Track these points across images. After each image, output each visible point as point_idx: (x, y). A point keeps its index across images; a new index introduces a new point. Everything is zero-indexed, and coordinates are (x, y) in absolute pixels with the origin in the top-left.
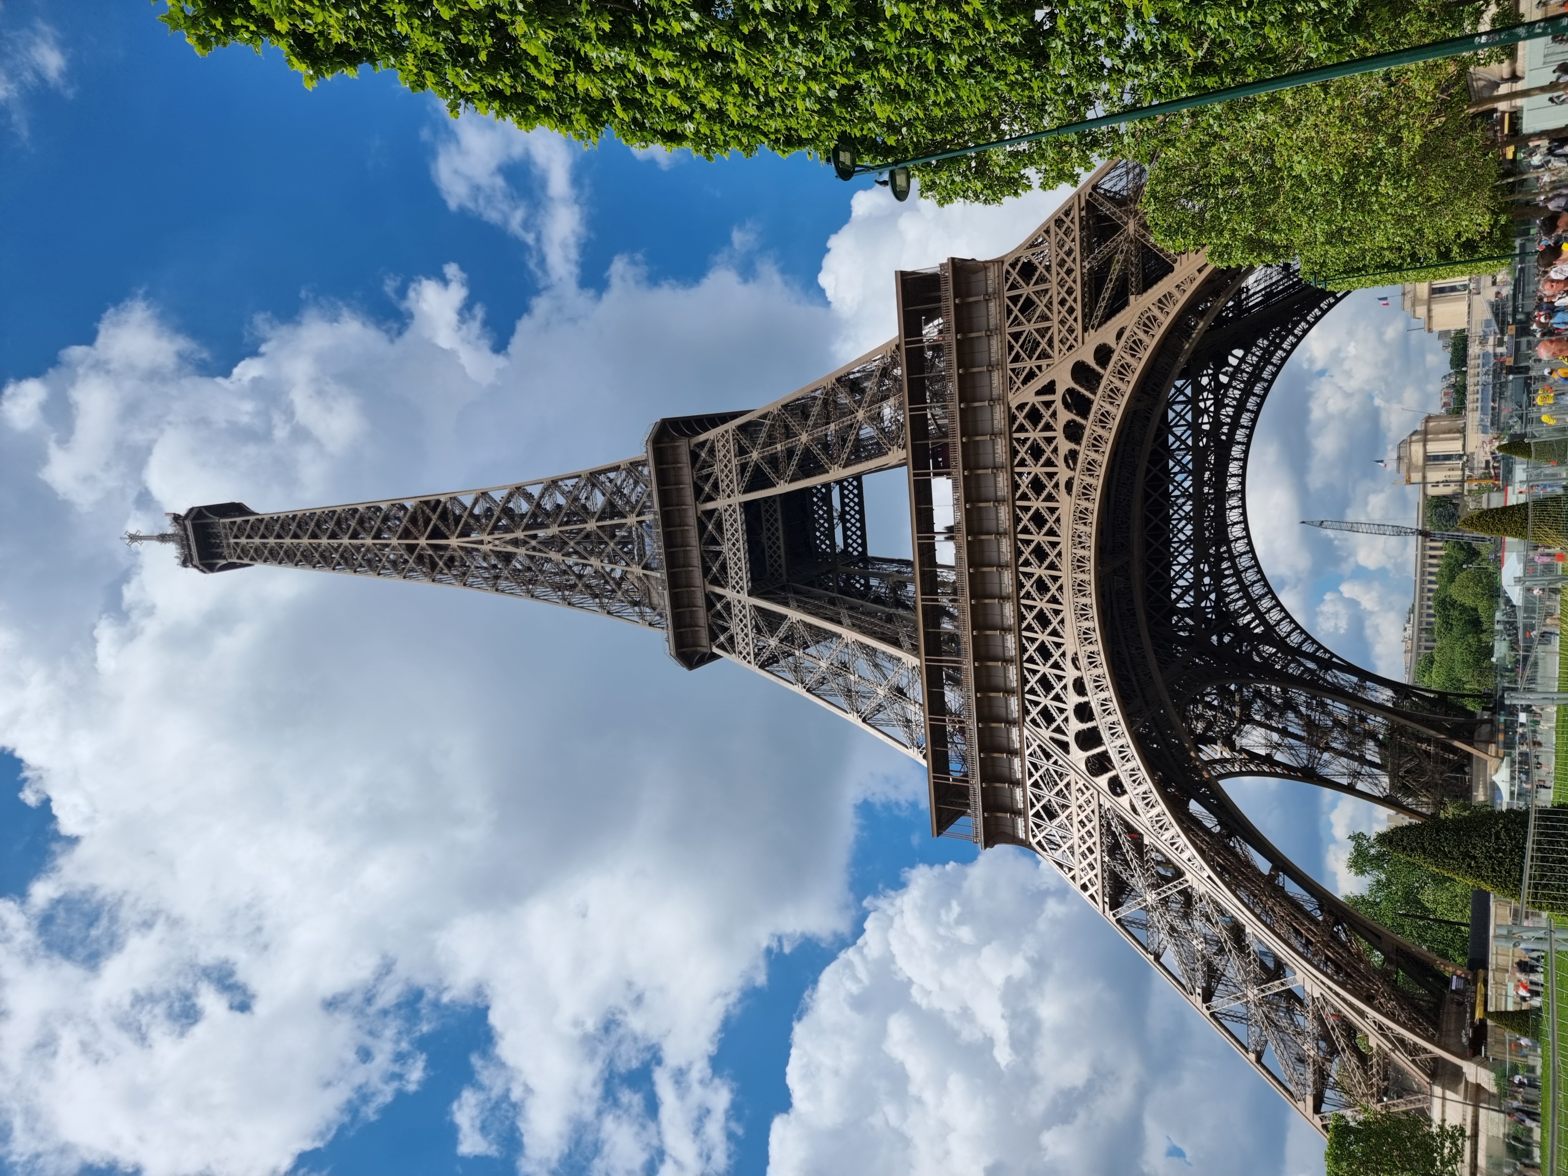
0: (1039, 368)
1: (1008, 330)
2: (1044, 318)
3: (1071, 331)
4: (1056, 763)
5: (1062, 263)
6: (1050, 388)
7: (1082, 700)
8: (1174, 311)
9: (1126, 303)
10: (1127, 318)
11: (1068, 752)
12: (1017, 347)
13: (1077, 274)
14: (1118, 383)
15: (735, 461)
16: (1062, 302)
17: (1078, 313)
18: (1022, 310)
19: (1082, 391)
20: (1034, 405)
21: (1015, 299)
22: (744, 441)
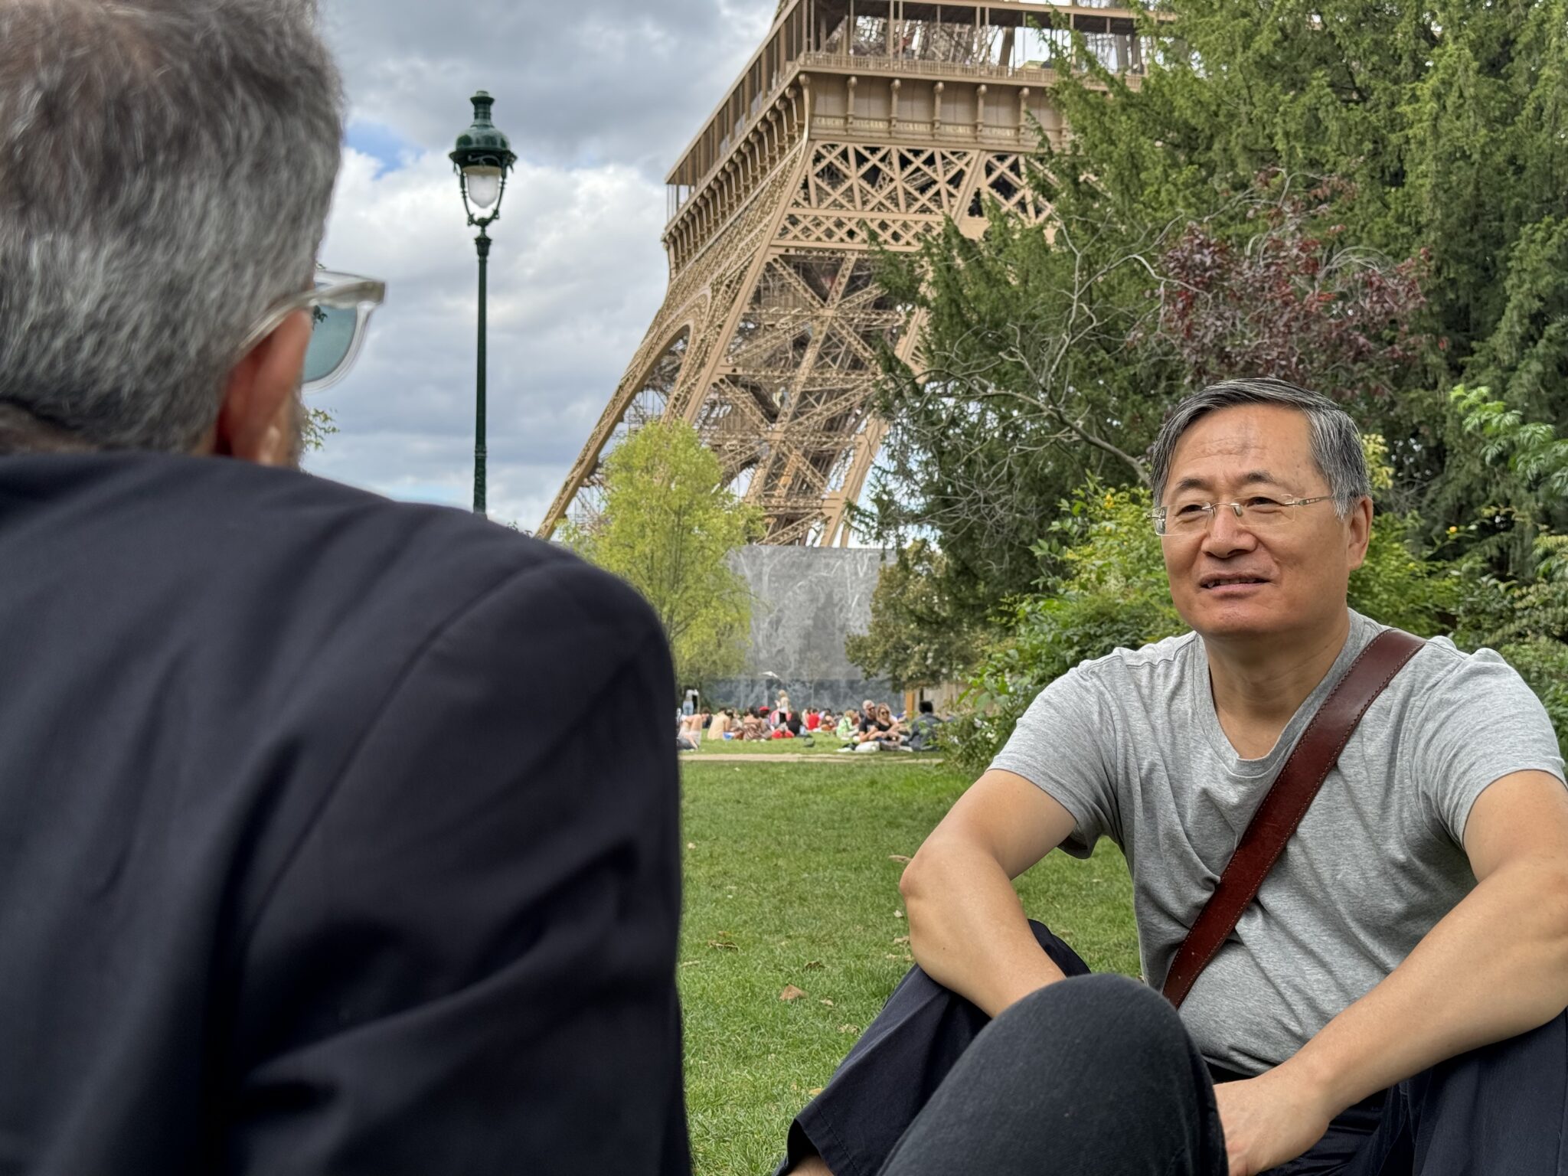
4: (951, 195)
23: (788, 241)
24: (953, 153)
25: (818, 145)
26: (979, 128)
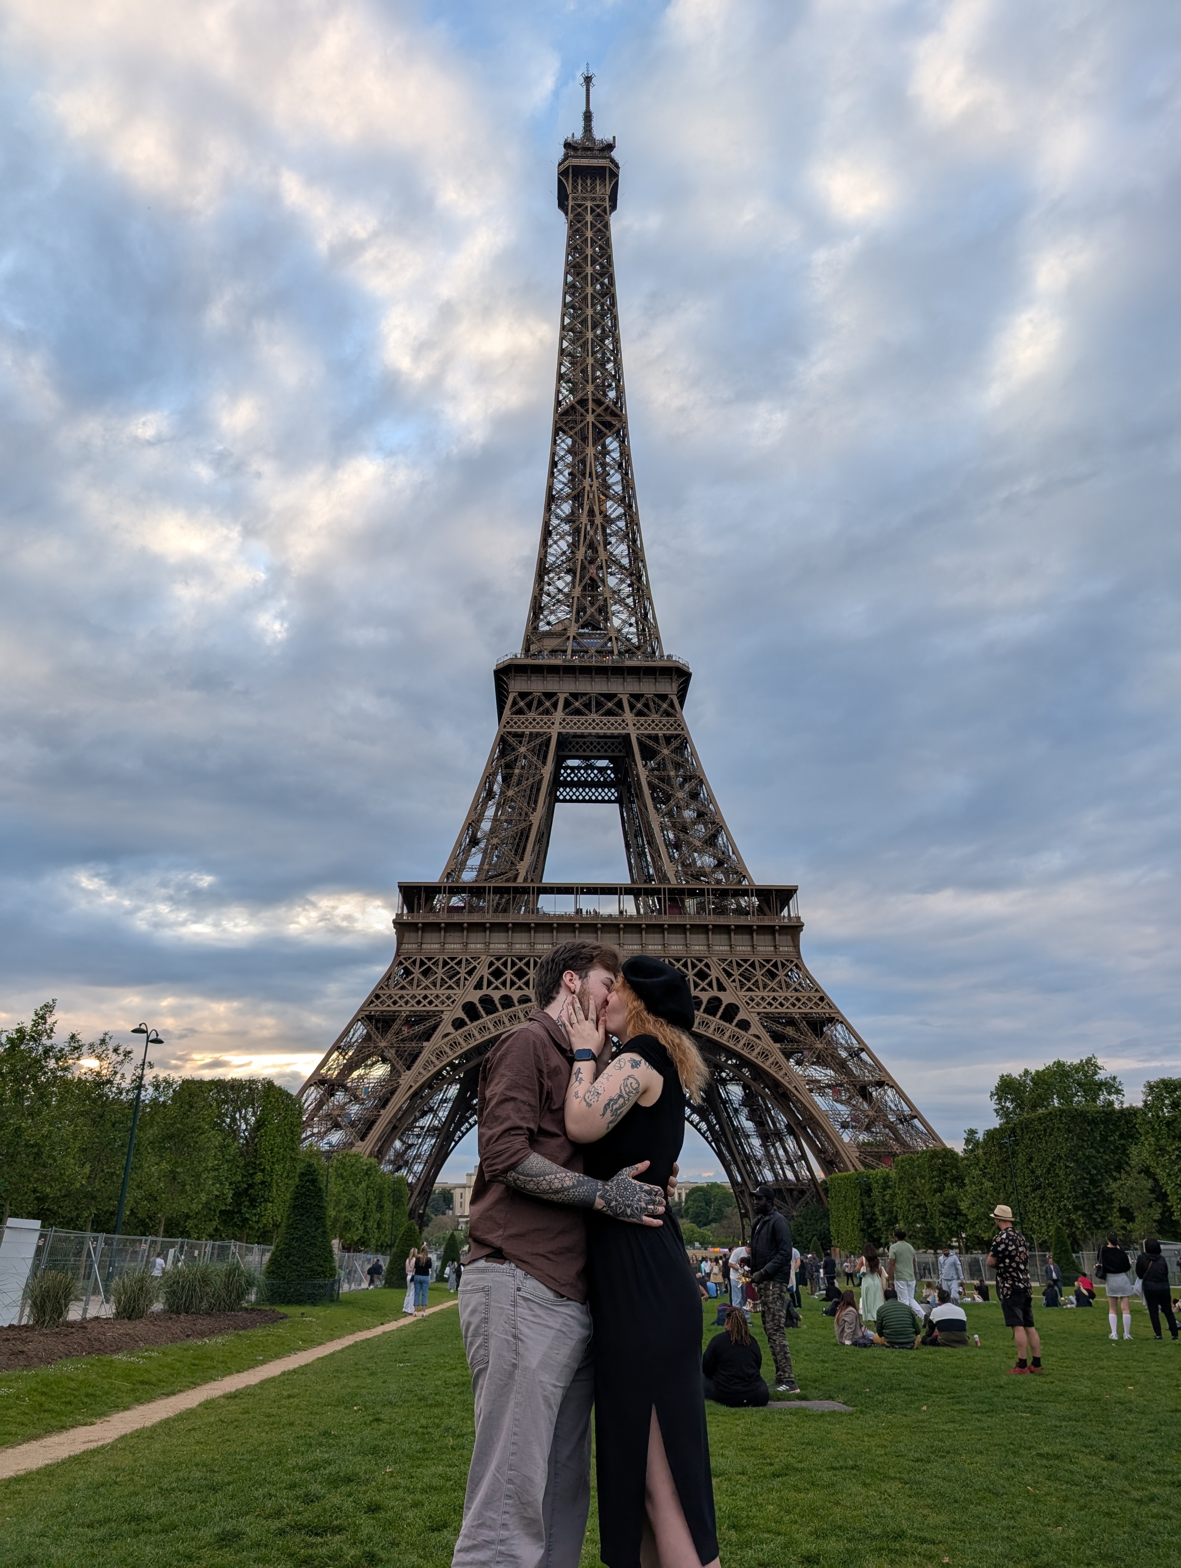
0: (734, 981)
1: (756, 959)
2: (765, 986)
3: (758, 1004)
4: (466, 979)
5: (798, 1000)
6: (721, 988)
7: (516, 1001)
8: (772, 1071)
9: (776, 1041)
10: (767, 1042)
12: (746, 966)
13: (793, 1009)
14: (727, 1034)
15: (660, 733)
16: (774, 999)
17: (769, 1010)
18: (769, 970)
19: (721, 1010)
20: (708, 975)
21: (775, 965)
22: (675, 744)
23: (372, 1007)
24: (472, 958)
25: (401, 958)
26: (487, 944)
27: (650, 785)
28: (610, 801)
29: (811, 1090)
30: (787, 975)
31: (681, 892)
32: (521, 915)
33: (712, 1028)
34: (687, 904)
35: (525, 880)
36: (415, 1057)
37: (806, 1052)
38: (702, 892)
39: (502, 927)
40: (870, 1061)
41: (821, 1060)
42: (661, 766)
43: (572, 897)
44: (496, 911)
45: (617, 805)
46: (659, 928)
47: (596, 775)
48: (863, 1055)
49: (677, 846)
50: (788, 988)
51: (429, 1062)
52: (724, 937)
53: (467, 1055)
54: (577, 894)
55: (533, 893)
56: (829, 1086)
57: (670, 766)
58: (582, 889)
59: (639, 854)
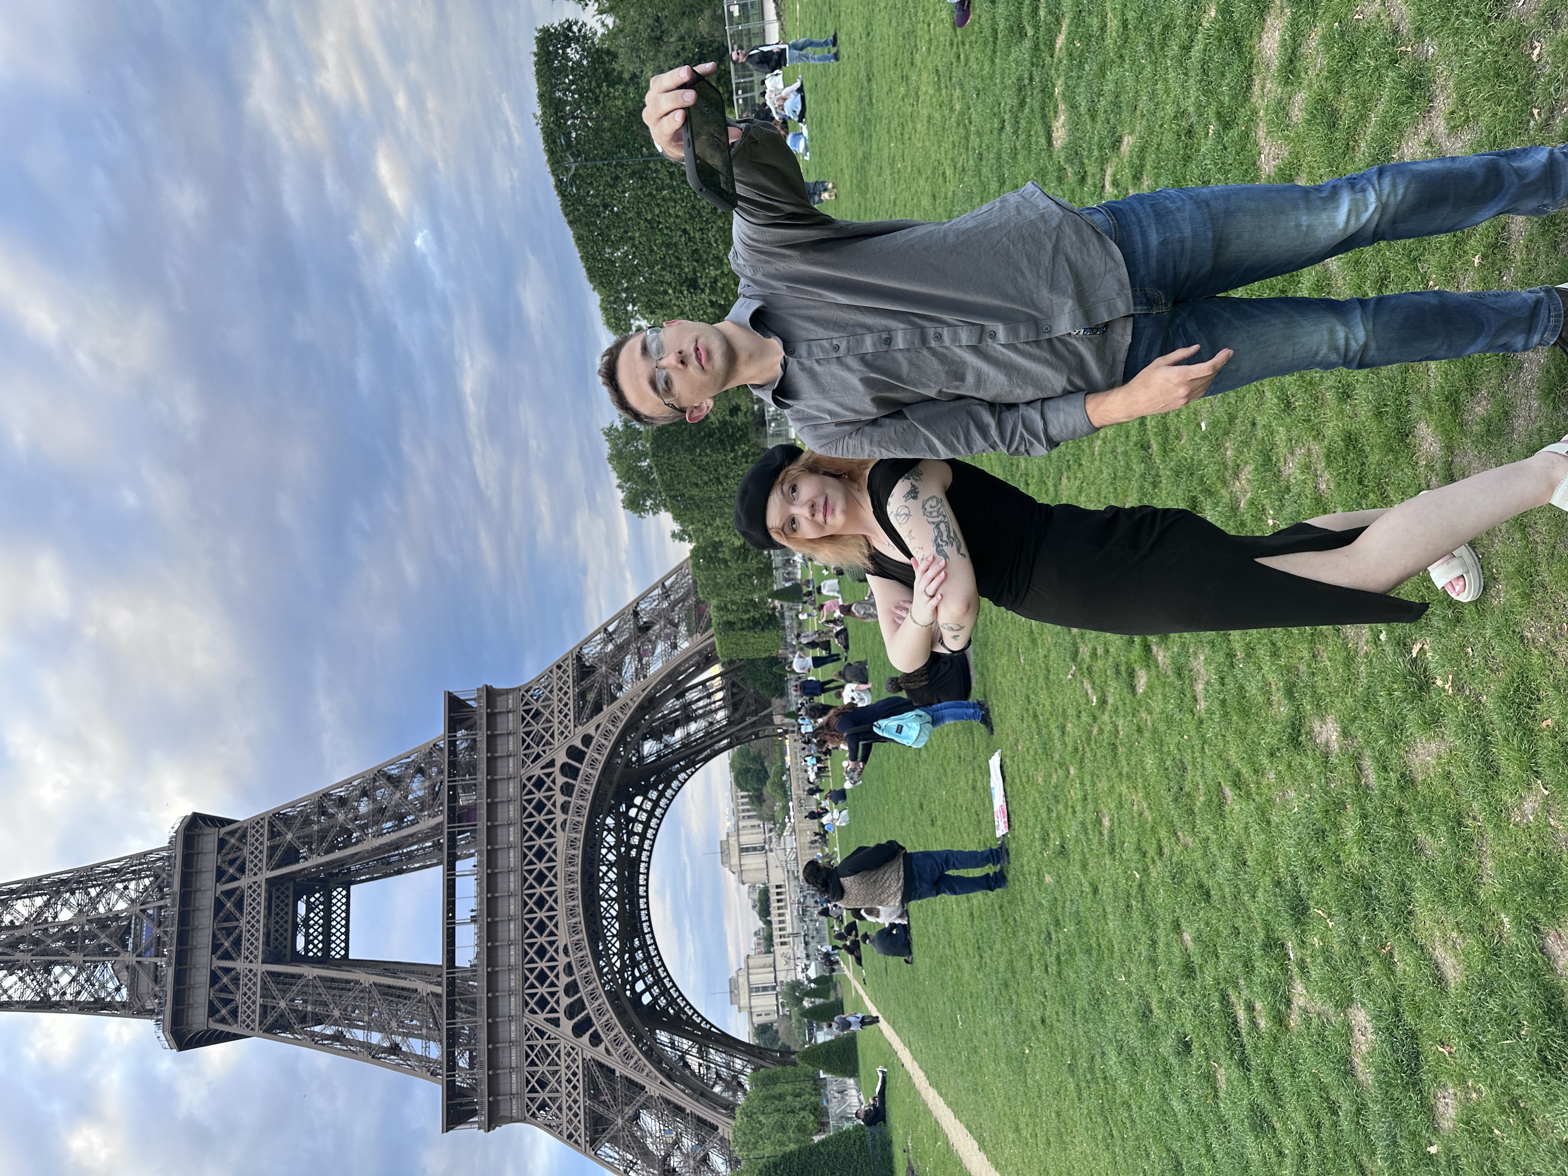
0: (544, 752)
1: (522, 730)
2: (549, 721)
3: (566, 727)
4: (549, 1038)
5: (561, 689)
6: (552, 764)
7: (570, 979)
8: (630, 713)
9: (601, 710)
10: (602, 718)
11: (558, 1025)
12: (528, 740)
13: (571, 694)
14: (597, 756)
15: (267, 844)
16: (560, 712)
17: (571, 716)
18: (532, 718)
19: (573, 763)
20: (539, 777)
21: (527, 712)
22: (280, 826)
24: (526, 1033)
25: (528, 1115)
26: (511, 1019)
27: (327, 852)
28: (348, 896)
29: (645, 677)
30: (537, 700)
31: (452, 810)
32: (479, 985)
33: (591, 771)
34: (466, 803)
35: (439, 984)
36: (631, 1083)
37: (610, 681)
38: (452, 788)
39: (492, 1003)
40: (616, 623)
41: (617, 668)
42: (307, 840)
43: (457, 928)
44: (474, 1014)
45: (352, 887)
46: (491, 831)
47: (317, 915)
48: (611, 629)
49: (401, 818)
50: (549, 699)
51: (638, 1068)
52: (499, 763)
53: (628, 1026)
54: (454, 923)
55: (454, 973)
56: (640, 660)
57: (307, 831)
58: (448, 918)
59: (410, 859)
